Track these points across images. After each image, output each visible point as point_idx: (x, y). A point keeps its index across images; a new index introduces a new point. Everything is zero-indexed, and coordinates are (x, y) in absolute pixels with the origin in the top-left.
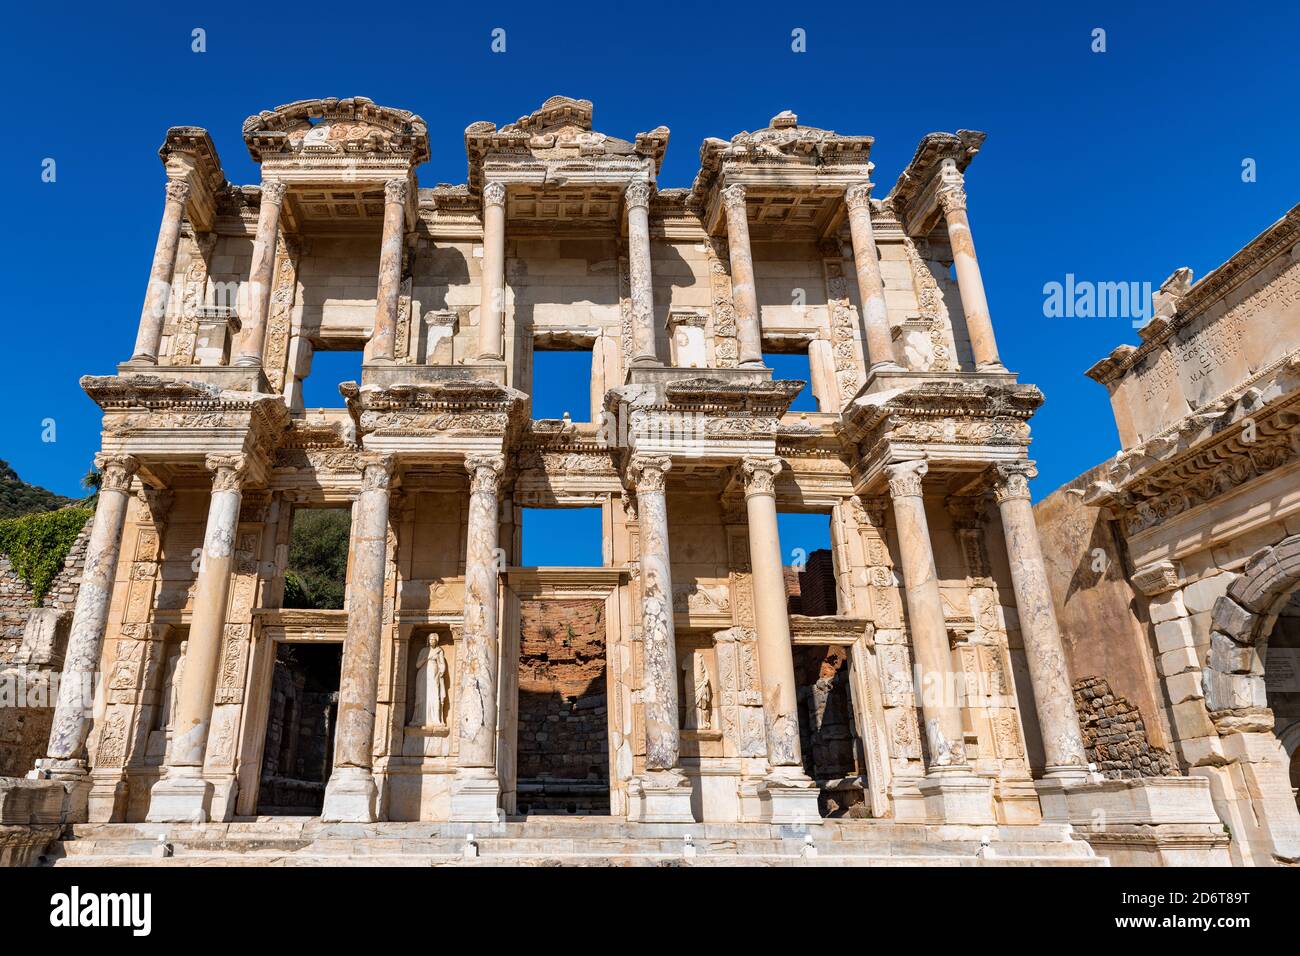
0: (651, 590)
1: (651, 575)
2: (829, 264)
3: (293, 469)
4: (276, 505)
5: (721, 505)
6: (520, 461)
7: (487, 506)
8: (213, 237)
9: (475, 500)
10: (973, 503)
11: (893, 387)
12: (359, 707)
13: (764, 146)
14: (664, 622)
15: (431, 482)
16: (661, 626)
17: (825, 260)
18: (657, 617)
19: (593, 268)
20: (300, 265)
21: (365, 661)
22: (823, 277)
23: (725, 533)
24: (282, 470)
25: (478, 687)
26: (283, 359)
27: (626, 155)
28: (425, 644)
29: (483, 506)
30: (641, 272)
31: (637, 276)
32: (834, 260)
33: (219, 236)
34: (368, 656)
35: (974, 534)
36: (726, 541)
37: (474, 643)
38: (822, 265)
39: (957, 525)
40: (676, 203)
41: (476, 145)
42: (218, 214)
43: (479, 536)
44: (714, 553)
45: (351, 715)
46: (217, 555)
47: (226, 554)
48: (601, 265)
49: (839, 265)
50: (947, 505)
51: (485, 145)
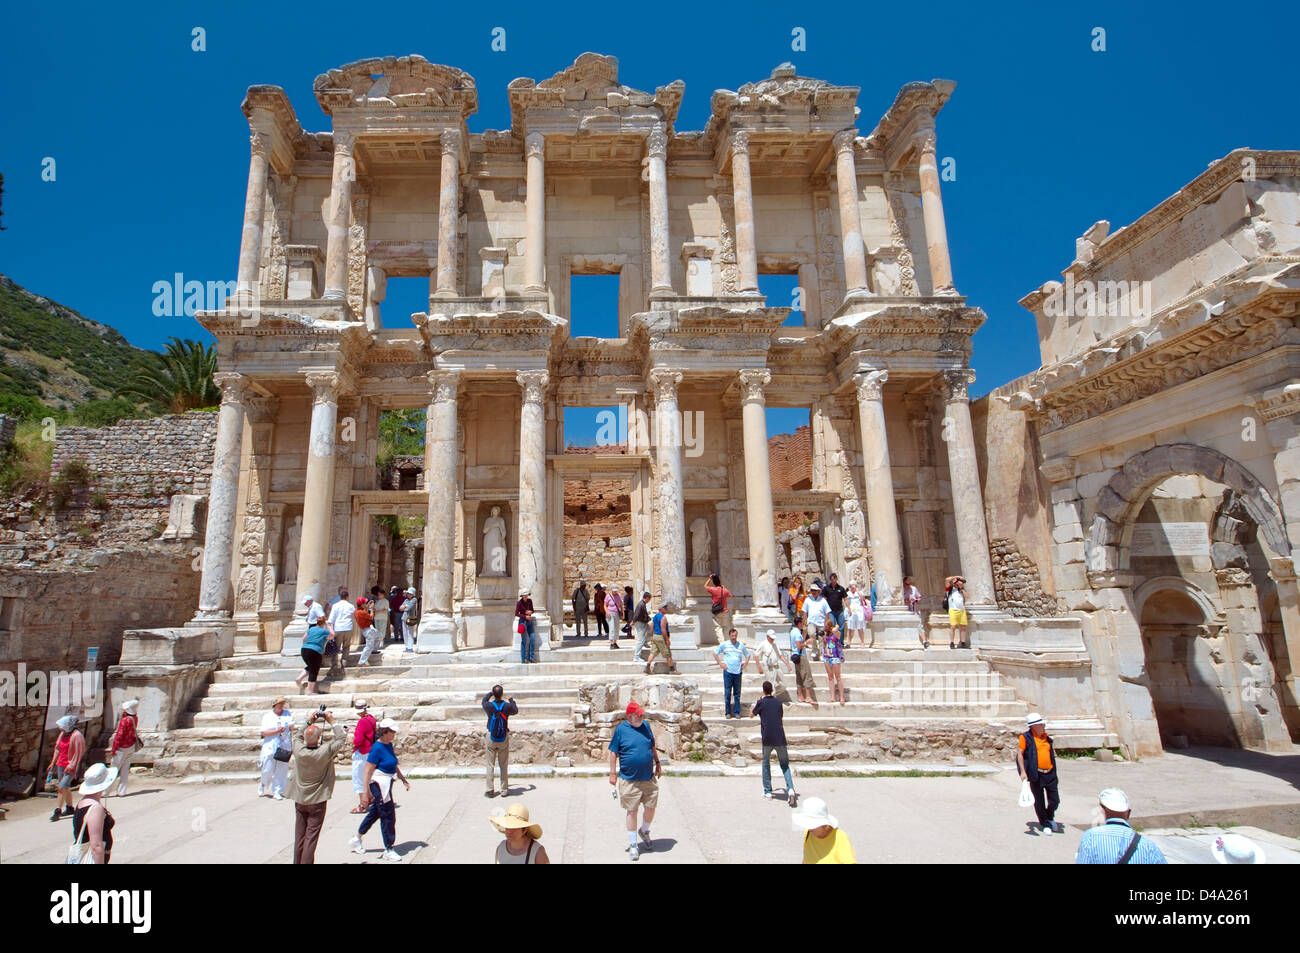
0: (666, 476)
1: (666, 465)
2: (819, 197)
3: (376, 380)
4: (365, 407)
5: (723, 403)
6: (561, 371)
7: (536, 413)
8: (294, 179)
9: (526, 409)
10: (924, 399)
11: (864, 310)
12: (441, 569)
13: (766, 96)
14: (675, 501)
15: (490, 388)
16: (674, 505)
17: (816, 193)
18: (670, 497)
19: (620, 203)
20: (372, 204)
21: (444, 534)
22: (812, 209)
23: (725, 425)
24: (368, 380)
25: (532, 552)
26: (362, 287)
27: (647, 107)
28: (489, 515)
29: (532, 413)
30: (659, 214)
31: (656, 217)
32: (821, 193)
33: (299, 178)
34: (446, 531)
35: (924, 423)
36: (725, 432)
37: (528, 519)
38: (812, 196)
39: (911, 417)
40: (690, 144)
41: (518, 99)
42: (296, 158)
43: (530, 437)
44: (717, 442)
45: (435, 575)
46: (321, 454)
47: (328, 453)
48: (627, 201)
49: (826, 198)
50: (903, 400)
51: (525, 99)
